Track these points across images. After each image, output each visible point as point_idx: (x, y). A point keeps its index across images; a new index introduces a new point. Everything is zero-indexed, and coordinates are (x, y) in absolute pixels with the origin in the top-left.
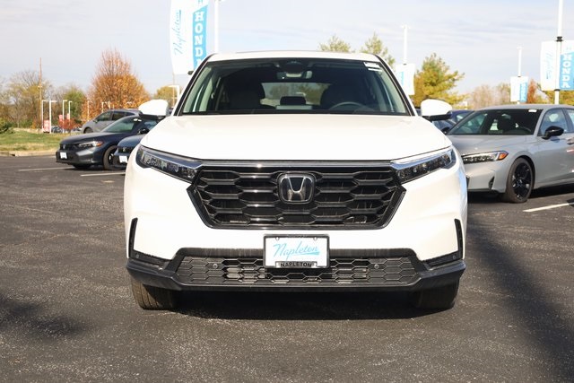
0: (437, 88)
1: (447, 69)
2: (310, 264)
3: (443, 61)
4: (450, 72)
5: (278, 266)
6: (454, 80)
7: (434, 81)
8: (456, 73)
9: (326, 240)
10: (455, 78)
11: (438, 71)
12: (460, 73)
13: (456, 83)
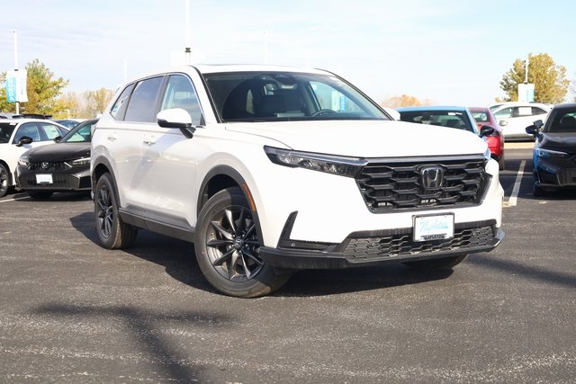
0: (43, 95)
1: (50, 76)
2: (443, 236)
3: (46, 67)
4: (53, 79)
5: (423, 240)
6: (59, 87)
7: (39, 88)
8: (61, 80)
9: (452, 216)
10: (60, 85)
11: (42, 77)
12: (65, 80)
13: (61, 90)
